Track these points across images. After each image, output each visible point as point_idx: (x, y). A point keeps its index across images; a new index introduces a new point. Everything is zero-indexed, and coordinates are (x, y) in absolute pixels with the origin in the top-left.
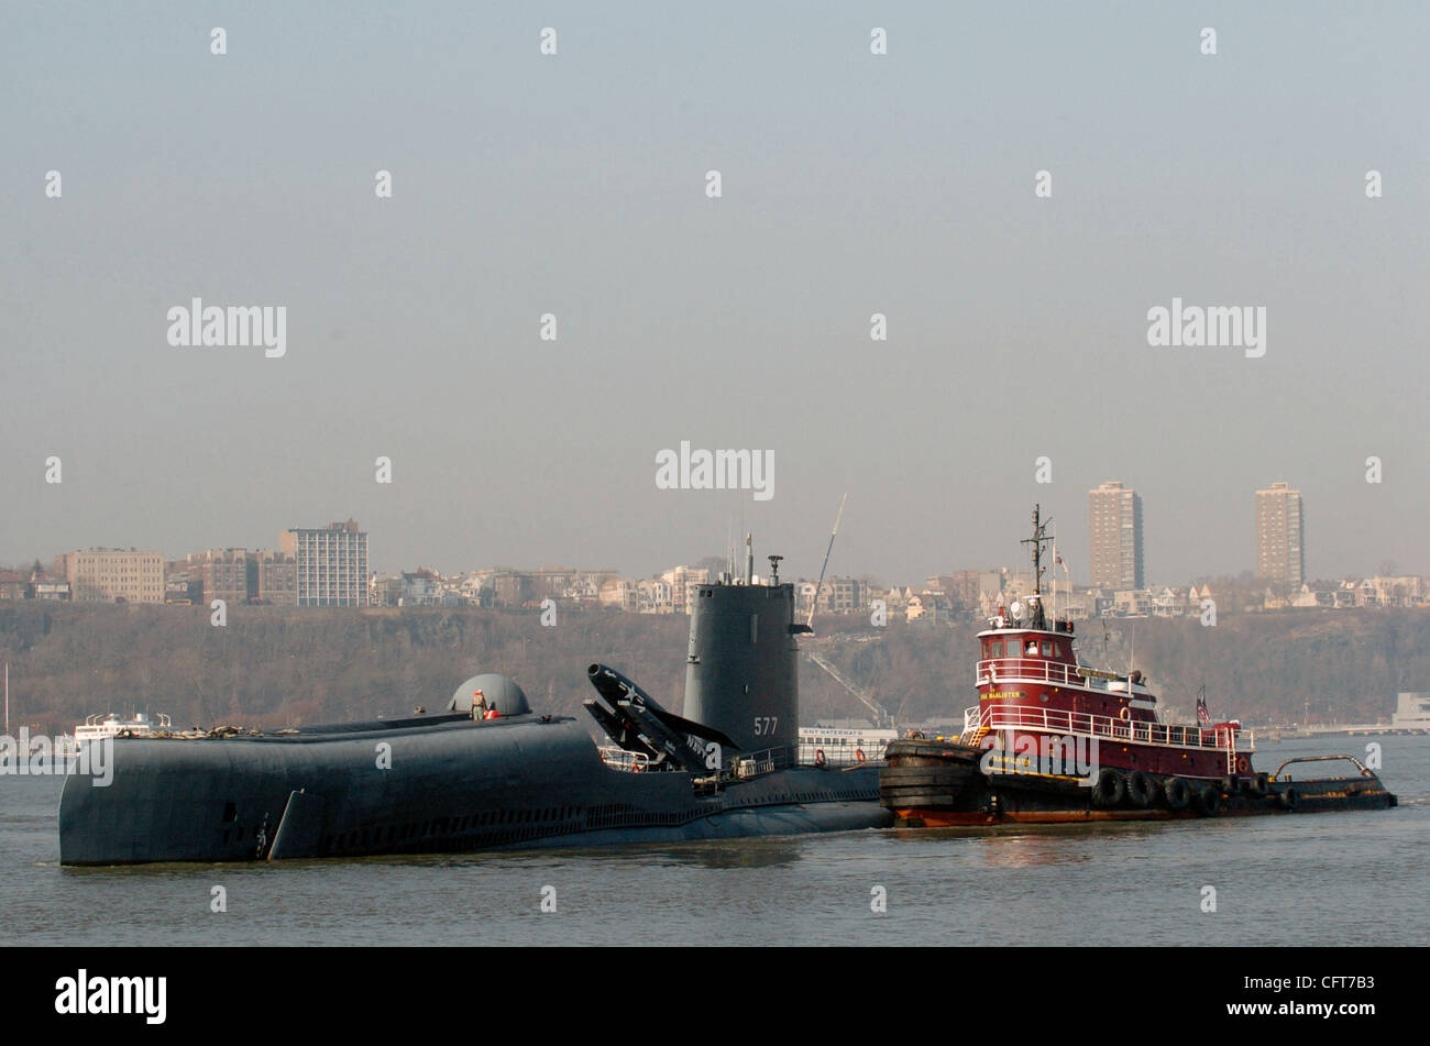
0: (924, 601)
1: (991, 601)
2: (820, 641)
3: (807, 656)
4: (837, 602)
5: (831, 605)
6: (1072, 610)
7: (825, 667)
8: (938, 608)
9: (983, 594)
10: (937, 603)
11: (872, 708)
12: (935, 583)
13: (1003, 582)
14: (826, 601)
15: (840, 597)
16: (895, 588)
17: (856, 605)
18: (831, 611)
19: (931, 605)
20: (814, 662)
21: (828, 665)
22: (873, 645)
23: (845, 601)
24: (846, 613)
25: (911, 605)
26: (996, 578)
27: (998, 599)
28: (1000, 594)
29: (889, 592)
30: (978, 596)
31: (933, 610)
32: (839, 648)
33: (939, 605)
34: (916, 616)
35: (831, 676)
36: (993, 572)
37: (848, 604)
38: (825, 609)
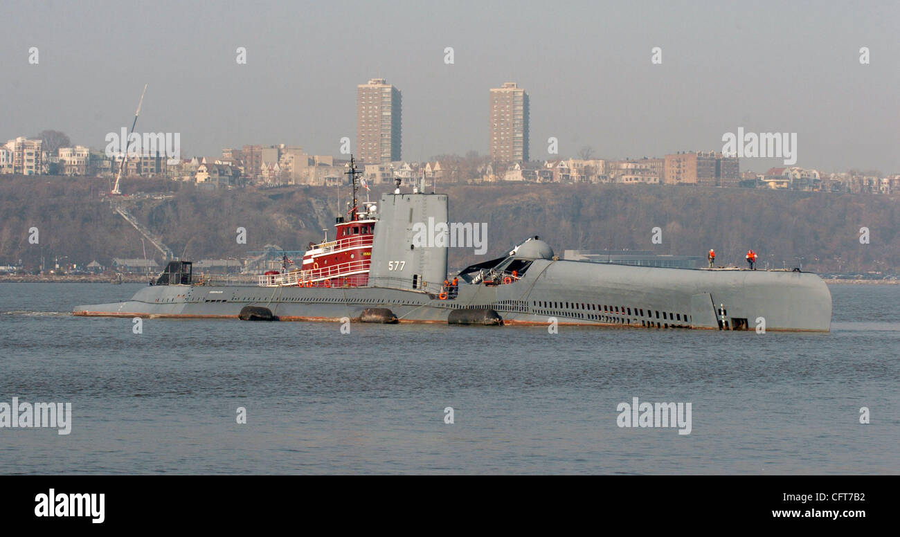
0: (210, 168)
1: (270, 170)
2: (125, 198)
3: (114, 209)
4: (143, 167)
5: (139, 170)
6: (330, 179)
7: (126, 218)
8: (220, 175)
9: (264, 164)
10: (219, 170)
11: (162, 251)
12: (228, 155)
13: (280, 154)
14: (135, 167)
15: (146, 164)
16: (195, 158)
17: (159, 170)
18: (138, 175)
19: (215, 172)
20: (119, 215)
21: (129, 217)
22: (166, 202)
23: (149, 167)
24: (150, 176)
25: (199, 171)
26: (275, 151)
27: (275, 168)
28: (276, 165)
29: (190, 161)
30: (261, 166)
31: (216, 176)
32: (139, 203)
33: (222, 172)
34: (203, 180)
35: (132, 226)
36: (272, 147)
37: (152, 170)
38: (134, 173)
